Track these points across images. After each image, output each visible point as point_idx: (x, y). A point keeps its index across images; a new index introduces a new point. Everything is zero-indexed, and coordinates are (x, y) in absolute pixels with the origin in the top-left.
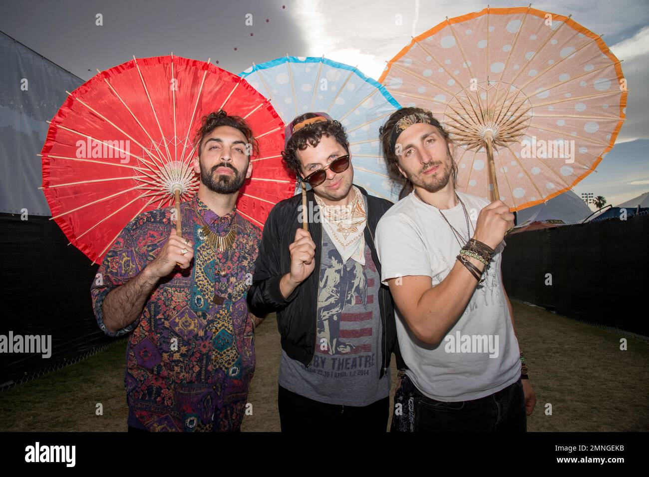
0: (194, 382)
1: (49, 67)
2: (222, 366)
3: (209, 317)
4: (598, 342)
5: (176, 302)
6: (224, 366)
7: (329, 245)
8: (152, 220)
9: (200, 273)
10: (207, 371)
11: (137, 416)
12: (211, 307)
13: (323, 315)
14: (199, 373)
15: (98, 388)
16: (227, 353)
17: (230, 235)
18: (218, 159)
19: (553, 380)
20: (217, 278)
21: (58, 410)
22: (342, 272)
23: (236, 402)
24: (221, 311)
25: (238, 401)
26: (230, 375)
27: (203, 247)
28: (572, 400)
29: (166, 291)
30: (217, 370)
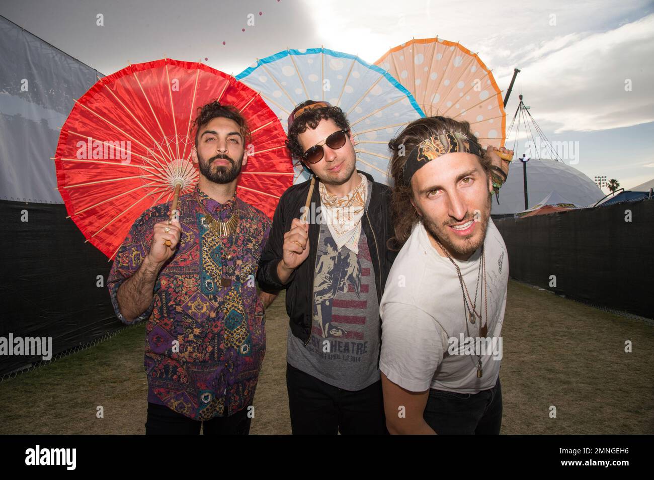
0: (207, 361)
1: (56, 55)
2: (233, 345)
3: (219, 299)
4: (606, 326)
5: (187, 288)
6: (235, 344)
7: (326, 232)
8: (157, 214)
9: (208, 259)
10: (219, 349)
11: (156, 393)
12: (220, 289)
13: (316, 299)
14: (212, 353)
15: (114, 371)
16: (237, 331)
17: (232, 220)
18: (214, 152)
19: (560, 363)
20: (224, 262)
21: (76, 392)
22: (336, 260)
23: (249, 380)
24: (230, 293)
25: (251, 379)
26: (242, 353)
27: (208, 234)
28: (577, 382)
29: (176, 279)
30: (229, 348)
